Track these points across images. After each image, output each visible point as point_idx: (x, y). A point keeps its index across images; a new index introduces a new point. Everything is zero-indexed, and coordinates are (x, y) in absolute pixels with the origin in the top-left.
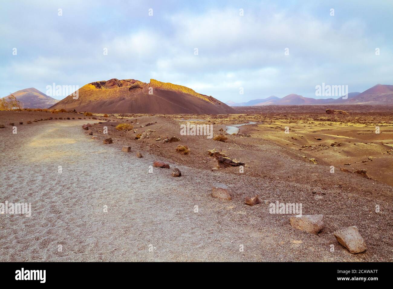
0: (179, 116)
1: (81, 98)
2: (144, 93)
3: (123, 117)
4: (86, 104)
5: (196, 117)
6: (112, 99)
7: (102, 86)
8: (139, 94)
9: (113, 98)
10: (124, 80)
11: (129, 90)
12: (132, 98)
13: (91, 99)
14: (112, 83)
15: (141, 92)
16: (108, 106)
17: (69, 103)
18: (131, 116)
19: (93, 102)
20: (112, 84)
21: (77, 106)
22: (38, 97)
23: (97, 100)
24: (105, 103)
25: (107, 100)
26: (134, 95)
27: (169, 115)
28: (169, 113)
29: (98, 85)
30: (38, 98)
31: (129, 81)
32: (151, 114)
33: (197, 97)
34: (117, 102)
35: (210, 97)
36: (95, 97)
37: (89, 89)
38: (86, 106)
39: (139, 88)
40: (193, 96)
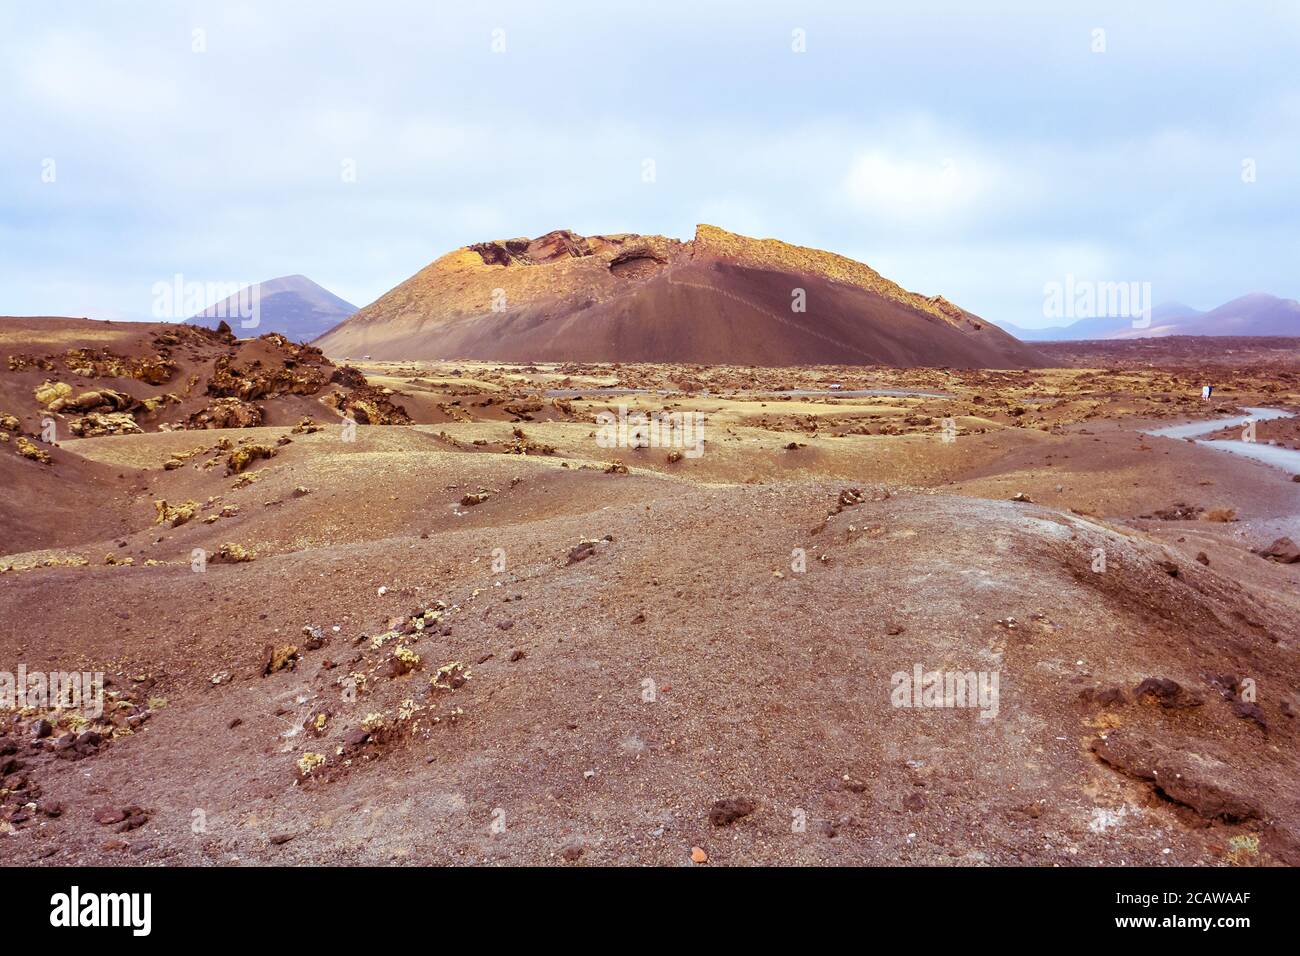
0: (817, 376)
1: (426, 300)
2: (670, 281)
3: (572, 378)
4: (444, 323)
5: (892, 378)
6: (544, 304)
7: (513, 259)
8: (649, 286)
9: (546, 299)
10: (599, 238)
11: (611, 268)
12: (620, 301)
13: (460, 304)
14: (554, 246)
15: (659, 278)
16: (525, 330)
17: (380, 322)
18: (606, 374)
19: (468, 316)
20: (551, 249)
21: (407, 332)
22: (314, 306)
23: (484, 308)
24: (515, 322)
25: (521, 308)
26: (629, 287)
27: (771, 371)
28: (770, 363)
29: (497, 254)
30: (314, 310)
31: (619, 243)
32: (695, 366)
33: (889, 298)
34: (563, 316)
35: (937, 300)
36: (477, 298)
37: (458, 267)
38: (441, 331)
39: (652, 261)
40: (873, 294)
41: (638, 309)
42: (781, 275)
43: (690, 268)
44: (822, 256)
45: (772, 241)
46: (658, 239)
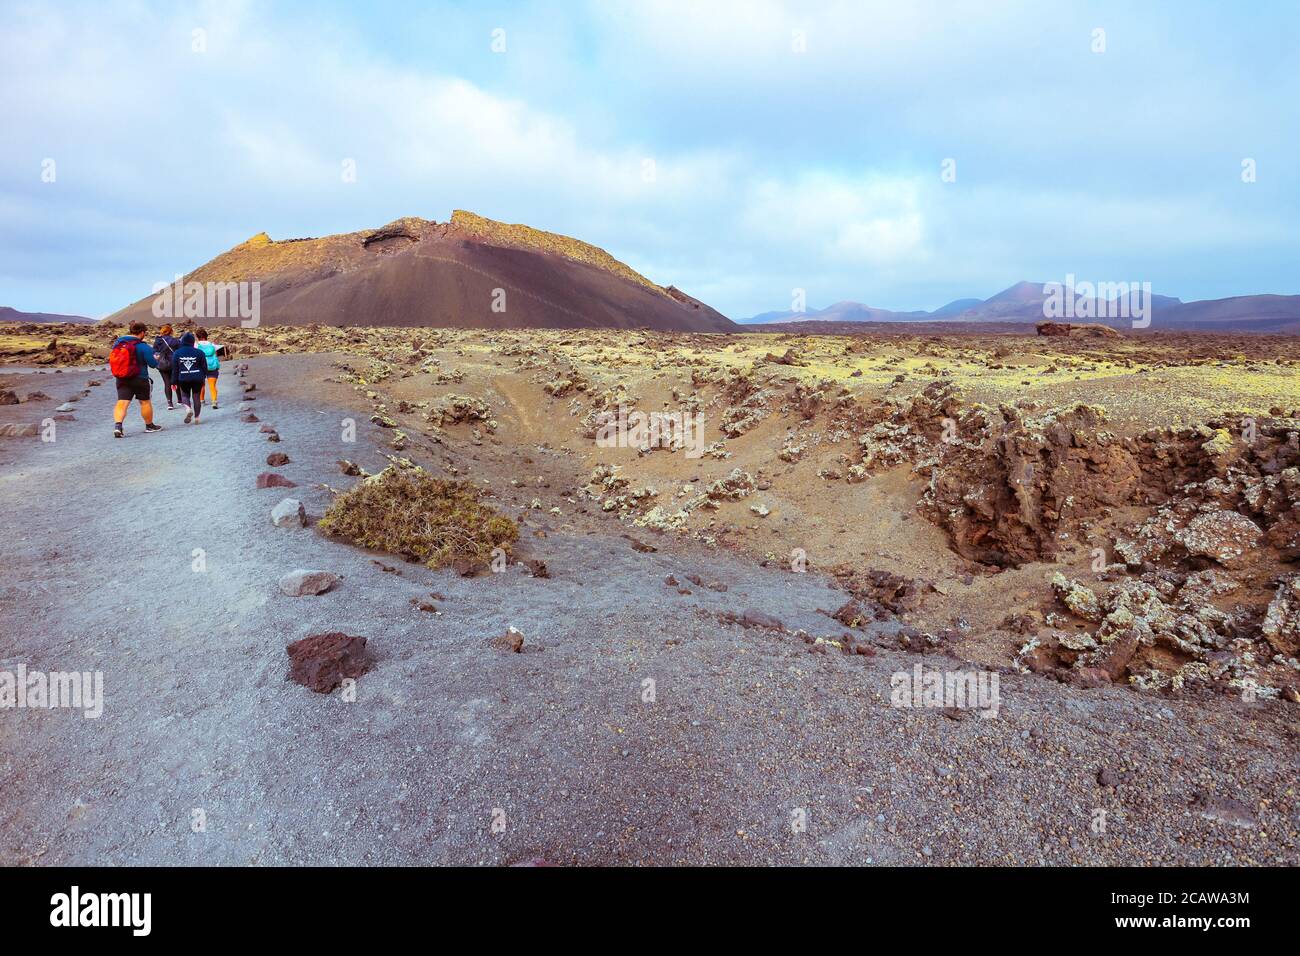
2: (417, 255)
8: (397, 259)
9: (294, 270)
11: (365, 244)
12: (363, 271)
15: (409, 252)
26: (377, 260)
34: (303, 285)
39: (408, 239)
40: (605, 272)
41: (378, 278)
42: (524, 252)
43: (439, 245)
44: (564, 240)
45: (520, 226)
46: (414, 221)
